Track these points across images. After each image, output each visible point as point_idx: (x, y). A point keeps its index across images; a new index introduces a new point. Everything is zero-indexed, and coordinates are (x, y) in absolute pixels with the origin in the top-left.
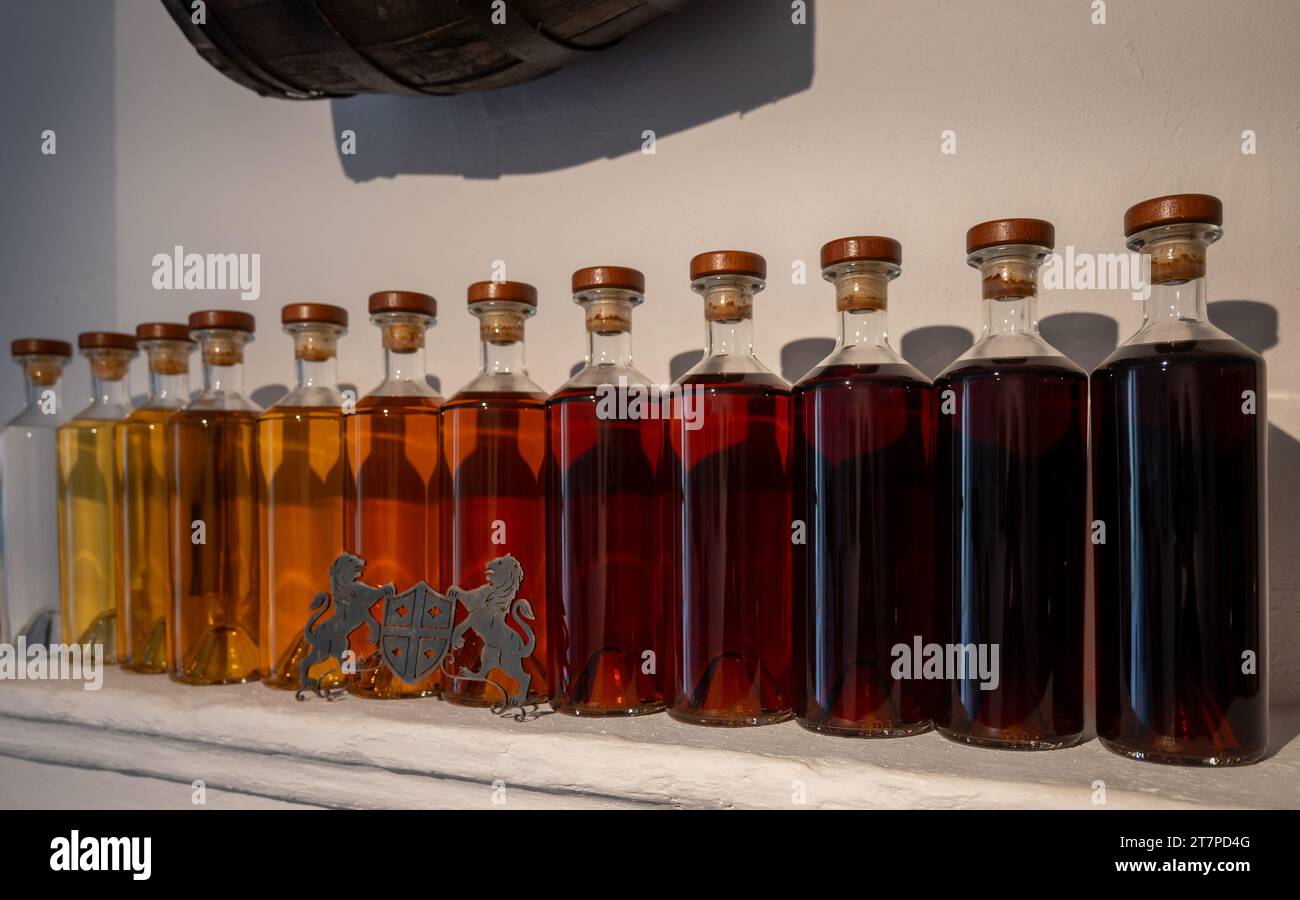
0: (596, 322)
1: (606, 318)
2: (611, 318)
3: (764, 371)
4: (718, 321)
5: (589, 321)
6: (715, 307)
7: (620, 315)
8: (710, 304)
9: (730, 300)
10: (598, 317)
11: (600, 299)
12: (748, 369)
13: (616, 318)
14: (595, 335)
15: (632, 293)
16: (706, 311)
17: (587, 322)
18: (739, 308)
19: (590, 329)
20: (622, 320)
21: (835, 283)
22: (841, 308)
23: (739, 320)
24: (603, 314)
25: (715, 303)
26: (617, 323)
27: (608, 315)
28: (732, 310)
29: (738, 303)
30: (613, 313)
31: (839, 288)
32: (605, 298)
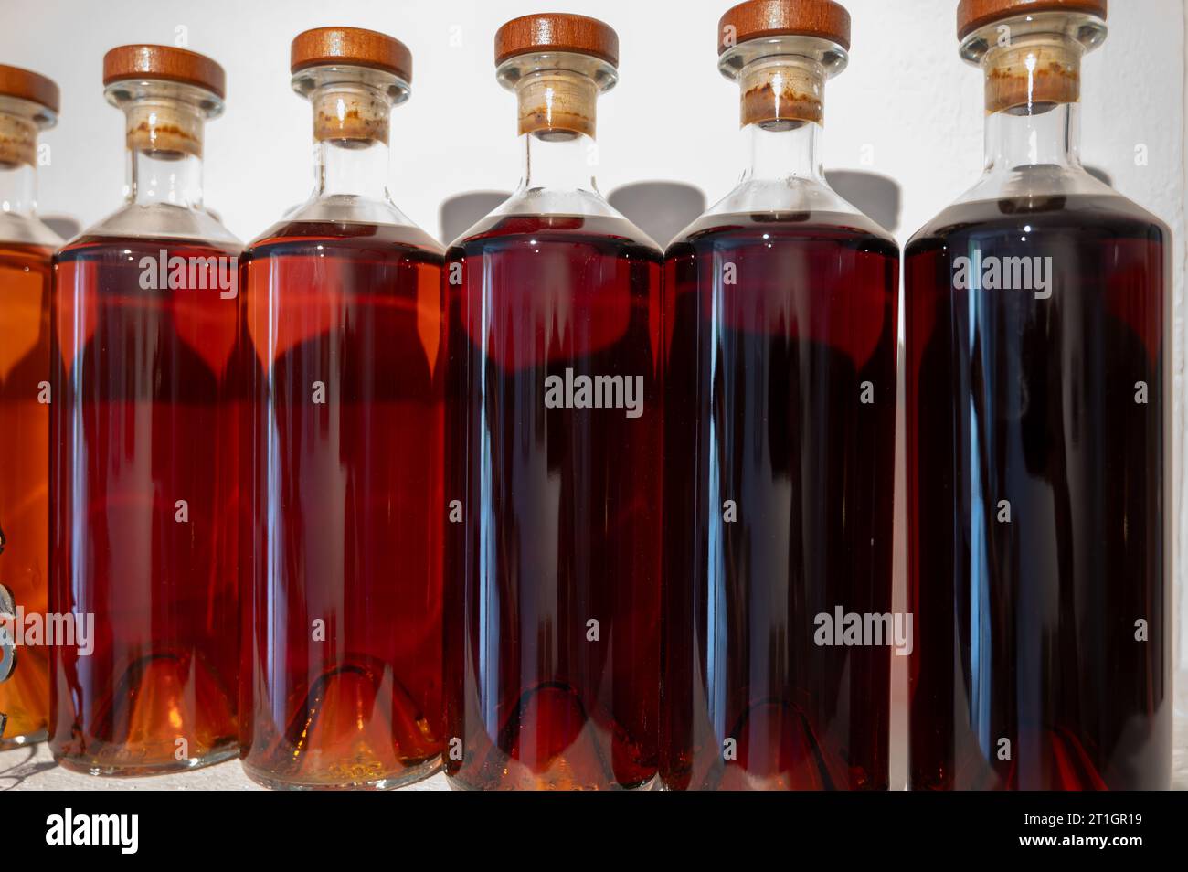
0: (139, 135)
1: (157, 130)
2: (165, 129)
3: (405, 223)
4: (333, 141)
5: (130, 133)
6: (328, 119)
7: (182, 128)
8: (322, 113)
9: (353, 108)
10: (144, 127)
11: (148, 96)
12: (380, 217)
13: (174, 131)
14: (141, 157)
15: (204, 94)
16: (315, 125)
17: (128, 135)
18: (368, 123)
19: (132, 146)
20: (184, 136)
21: (516, 90)
22: (524, 129)
23: (367, 142)
24: (153, 121)
25: (328, 112)
26: (175, 139)
27: (161, 125)
28: (356, 124)
29: (366, 114)
30: (170, 123)
31: (522, 96)
32: (156, 97)
